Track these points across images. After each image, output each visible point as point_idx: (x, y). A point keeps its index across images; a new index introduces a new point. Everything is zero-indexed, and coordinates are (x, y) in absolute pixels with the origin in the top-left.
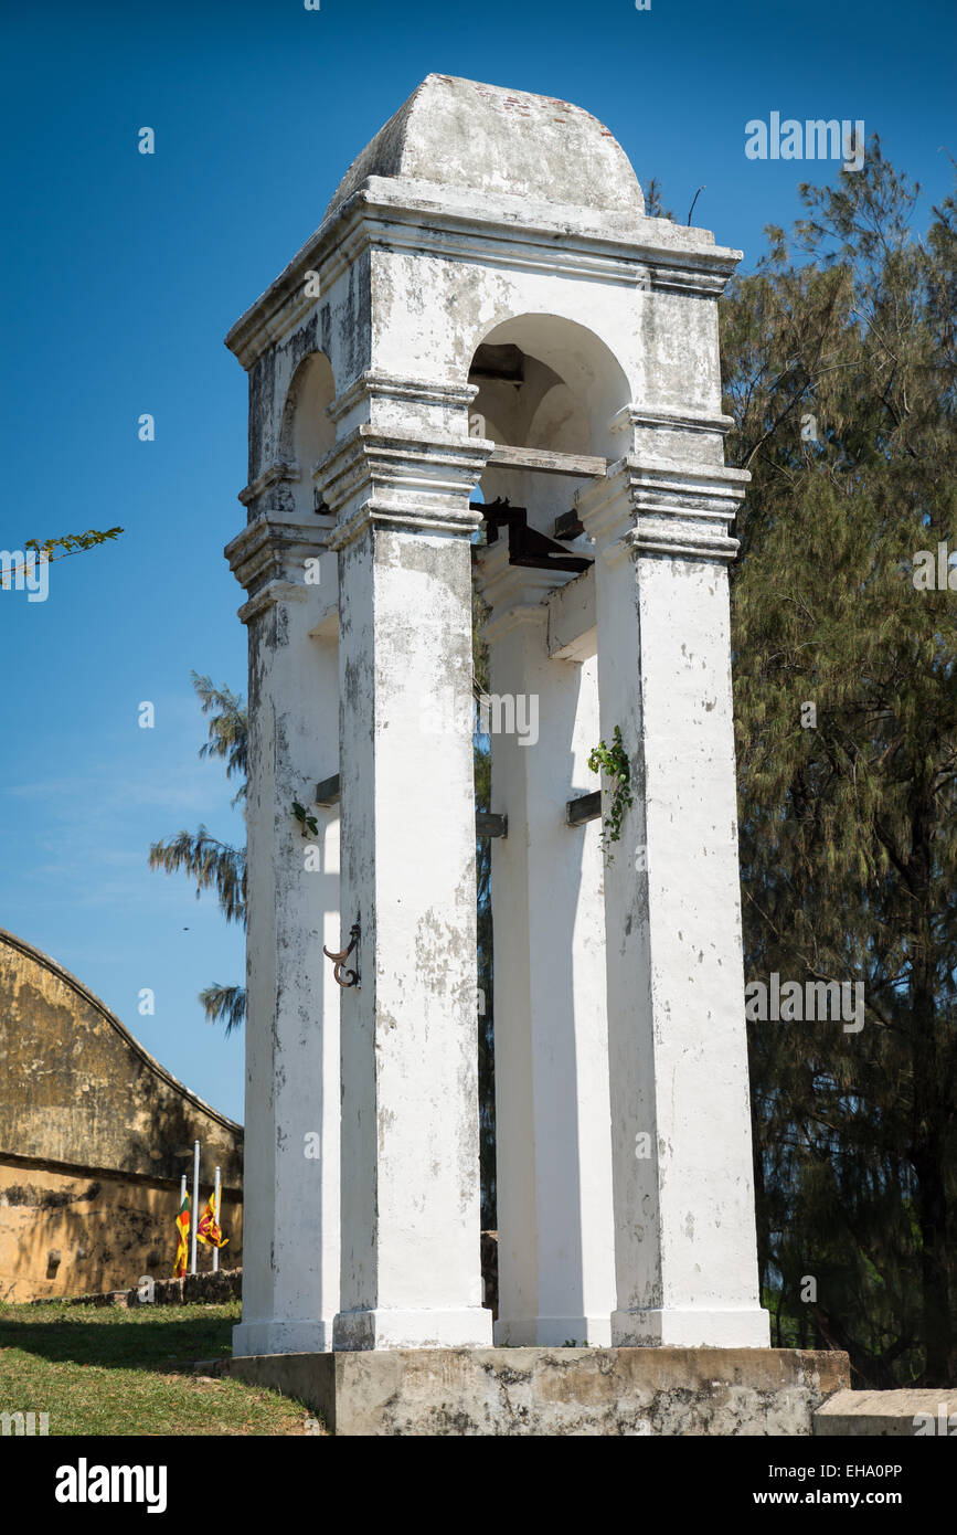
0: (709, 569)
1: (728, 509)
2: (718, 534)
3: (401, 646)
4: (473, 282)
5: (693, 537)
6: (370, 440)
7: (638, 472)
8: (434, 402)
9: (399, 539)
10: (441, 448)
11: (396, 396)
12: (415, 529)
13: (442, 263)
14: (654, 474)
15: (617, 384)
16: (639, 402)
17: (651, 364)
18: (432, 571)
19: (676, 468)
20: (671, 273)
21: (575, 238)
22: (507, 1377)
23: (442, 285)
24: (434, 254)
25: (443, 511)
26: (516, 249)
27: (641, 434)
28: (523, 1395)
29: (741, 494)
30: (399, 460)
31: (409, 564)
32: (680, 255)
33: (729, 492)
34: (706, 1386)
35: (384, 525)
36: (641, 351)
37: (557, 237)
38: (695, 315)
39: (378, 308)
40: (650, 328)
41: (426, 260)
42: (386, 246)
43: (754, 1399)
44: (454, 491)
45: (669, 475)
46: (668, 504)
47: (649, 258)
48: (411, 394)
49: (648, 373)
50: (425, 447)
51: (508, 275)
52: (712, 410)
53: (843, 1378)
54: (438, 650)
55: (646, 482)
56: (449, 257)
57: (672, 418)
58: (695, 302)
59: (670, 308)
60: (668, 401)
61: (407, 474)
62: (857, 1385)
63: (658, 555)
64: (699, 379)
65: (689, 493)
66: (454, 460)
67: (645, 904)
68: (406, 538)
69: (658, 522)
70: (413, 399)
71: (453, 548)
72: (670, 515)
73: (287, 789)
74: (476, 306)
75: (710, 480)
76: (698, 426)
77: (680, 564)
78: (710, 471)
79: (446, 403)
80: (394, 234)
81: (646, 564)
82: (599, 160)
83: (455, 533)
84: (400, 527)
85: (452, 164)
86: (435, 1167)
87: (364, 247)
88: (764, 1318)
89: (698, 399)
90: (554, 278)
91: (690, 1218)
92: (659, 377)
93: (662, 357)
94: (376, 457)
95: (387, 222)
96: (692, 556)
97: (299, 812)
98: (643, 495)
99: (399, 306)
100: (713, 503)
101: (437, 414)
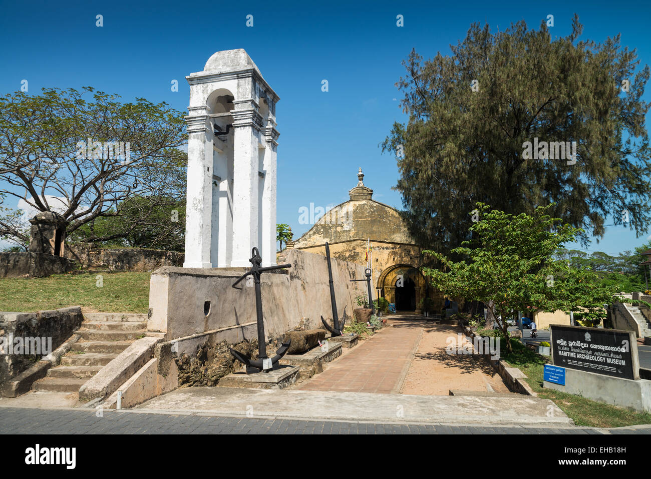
0: (248, 127)
1: (251, 116)
2: (250, 121)
3: (192, 153)
4: (207, 87)
5: (243, 122)
6: (188, 118)
8: (199, 109)
9: (192, 134)
10: (198, 117)
12: (195, 132)
13: (202, 85)
15: (232, 98)
16: (236, 100)
17: (238, 92)
18: (198, 139)
19: (243, 110)
20: (241, 75)
21: (222, 74)
23: (202, 88)
24: (201, 84)
25: (199, 128)
26: (212, 79)
27: (237, 105)
29: (252, 112)
30: (192, 121)
31: (194, 138)
32: (242, 71)
33: (250, 112)
35: (190, 132)
36: (237, 90)
37: (219, 74)
38: (247, 81)
40: (239, 86)
41: (199, 85)
42: (192, 85)
44: (202, 124)
46: (239, 117)
47: (236, 73)
49: (238, 94)
50: (195, 118)
51: (213, 83)
52: (249, 98)
54: (199, 152)
55: (234, 114)
56: (203, 84)
57: (241, 101)
58: (247, 79)
59: (242, 81)
60: (241, 98)
61: (194, 123)
63: (238, 127)
64: (247, 93)
65: (244, 114)
66: (200, 119)
68: (194, 134)
69: (238, 121)
70: (196, 109)
71: (202, 134)
72: (240, 119)
74: (207, 90)
75: (246, 111)
76: (247, 101)
77: (242, 128)
78: (249, 109)
79: (201, 109)
80: (193, 82)
81: (236, 130)
83: (202, 131)
84: (193, 132)
86: (194, 239)
87: (189, 86)
89: (247, 96)
90: (222, 82)
91: (238, 245)
92: (240, 95)
93: (240, 91)
94: (188, 121)
95: (191, 81)
96: (244, 126)
98: (234, 117)
99: (194, 94)
100: (247, 115)
101: (200, 111)
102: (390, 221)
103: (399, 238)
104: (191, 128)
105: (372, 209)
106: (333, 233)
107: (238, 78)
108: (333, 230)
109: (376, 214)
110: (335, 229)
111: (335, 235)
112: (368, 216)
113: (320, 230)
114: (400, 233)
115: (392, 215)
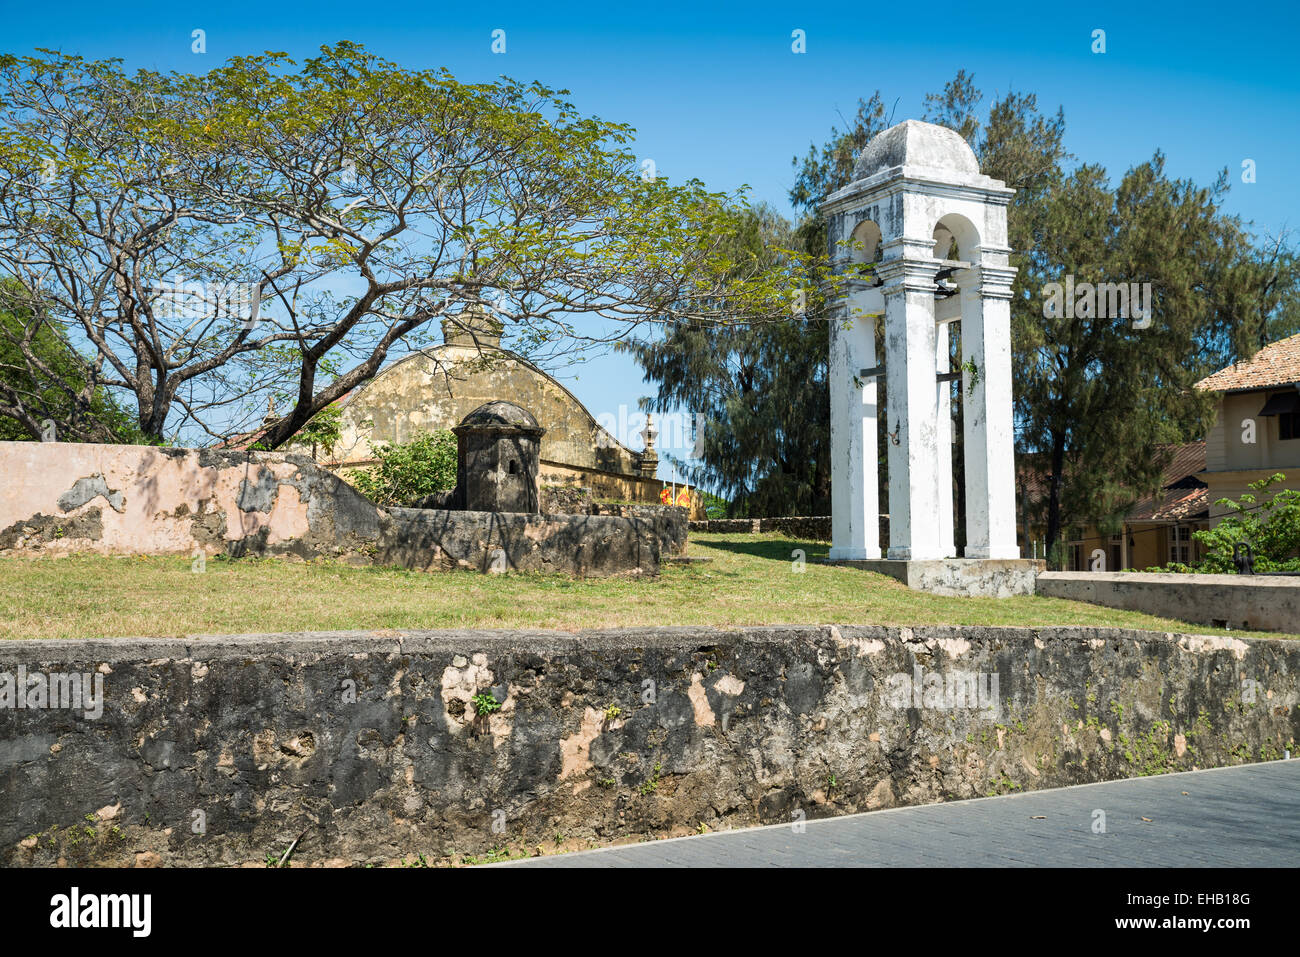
0: (1004, 302)
1: (1010, 281)
2: (1007, 290)
4: (934, 203)
5: (1000, 291)
6: (906, 261)
7: (984, 269)
8: (922, 246)
9: (912, 295)
10: (927, 263)
11: (912, 244)
12: (918, 291)
13: (924, 197)
14: (989, 270)
15: (974, 236)
16: (983, 244)
17: (987, 230)
18: (923, 305)
19: (996, 268)
20: (992, 198)
21: (966, 187)
22: (953, 569)
23: (925, 204)
24: (922, 194)
25: (926, 284)
27: (984, 255)
28: (957, 574)
29: (1014, 276)
30: (914, 267)
31: (916, 303)
32: (997, 192)
33: (1011, 275)
34: (1007, 571)
35: (909, 290)
36: (984, 225)
37: (960, 186)
38: (1000, 212)
39: (905, 214)
40: (986, 217)
41: (920, 196)
42: (908, 191)
43: (1020, 575)
44: (929, 278)
45: (994, 270)
46: (992, 280)
47: (979, 191)
48: (916, 244)
49: (986, 233)
50: (922, 263)
51: (944, 199)
52: (1005, 246)
53: (1044, 568)
54: (925, 332)
56: (927, 194)
57: (993, 249)
58: (999, 208)
59: (992, 209)
60: (992, 243)
61: (916, 272)
62: (1048, 570)
63: (989, 297)
64: (1001, 235)
65: (998, 275)
67: (985, 417)
68: (915, 294)
69: (989, 286)
71: (929, 297)
72: (993, 284)
73: (851, 371)
74: (935, 211)
75: (1005, 271)
76: (1001, 252)
77: (996, 301)
78: (1007, 268)
79: (926, 247)
80: (912, 187)
81: (987, 302)
82: (964, 153)
83: (929, 292)
84: (914, 290)
85: (921, 158)
87: (900, 191)
88: (1018, 549)
89: (1001, 242)
90: (959, 201)
92: (989, 234)
93: (990, 227)
95: (909, 183)
96: (999, 298)
97: (856, 380)
98: (985, 277)
99: (911, 212)
100: (1006, 279)
101: (924, 250)
102: (543, 408)
103: (562, 454)
104: (908, 281)
105: (501, 375)
106: (398, 428)
107: (986, 202)
108: (400, 418)
109: (512, 386)
110: (404, 417)
111: (405, 432)
112: (493, 391)
113: (364, 415)
114: (566, 440)
115: (548, 392)
